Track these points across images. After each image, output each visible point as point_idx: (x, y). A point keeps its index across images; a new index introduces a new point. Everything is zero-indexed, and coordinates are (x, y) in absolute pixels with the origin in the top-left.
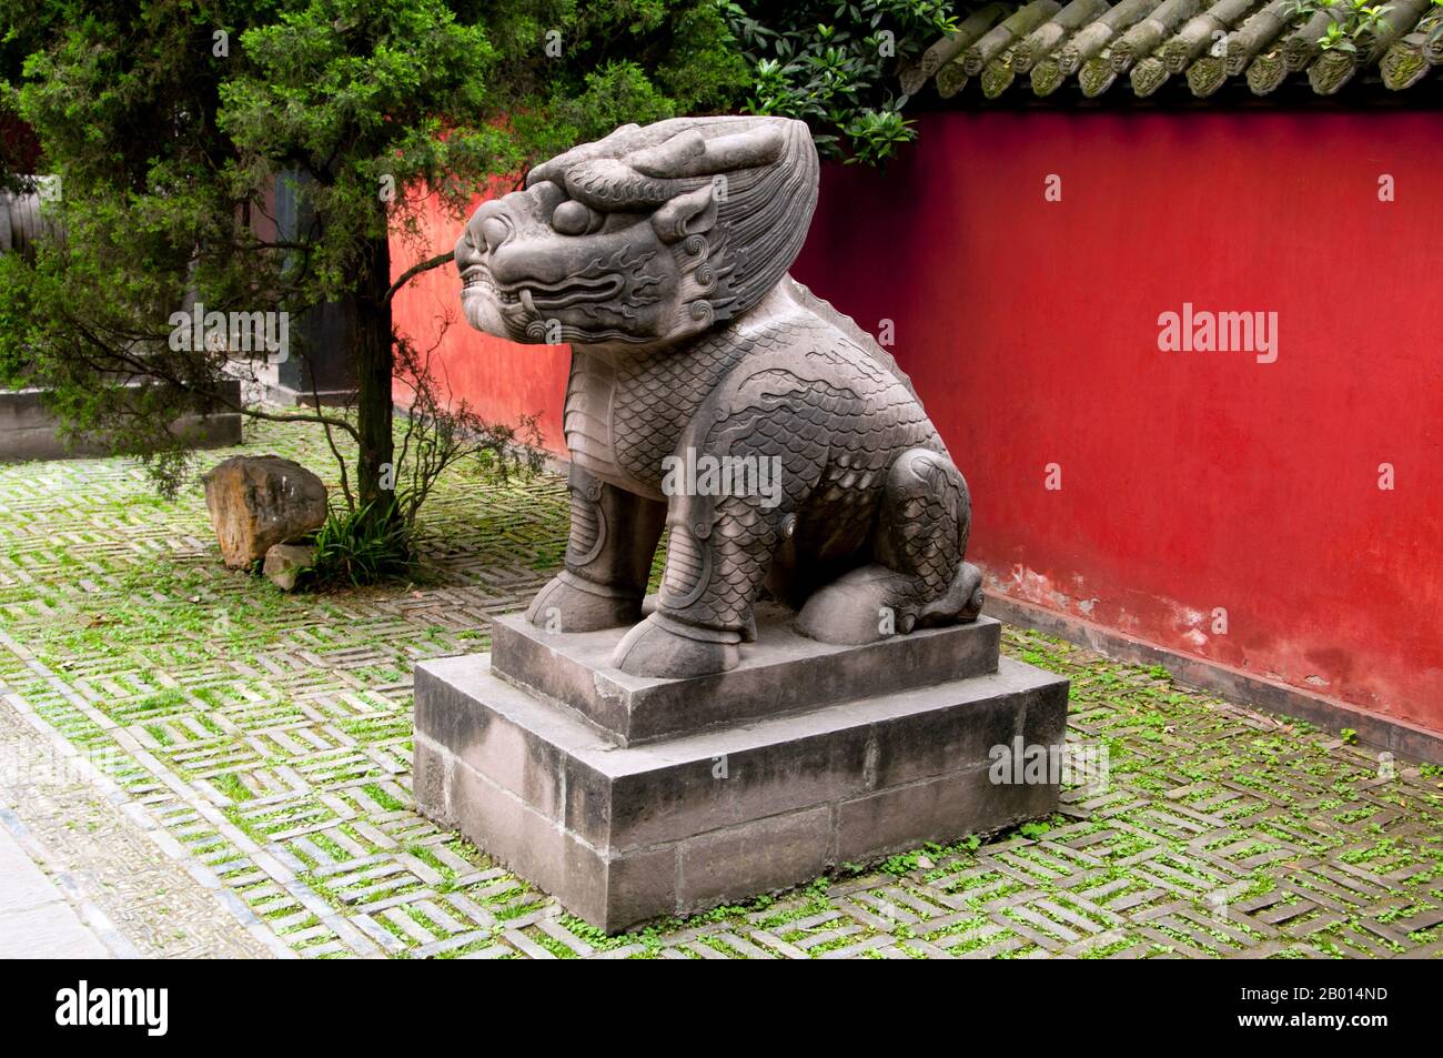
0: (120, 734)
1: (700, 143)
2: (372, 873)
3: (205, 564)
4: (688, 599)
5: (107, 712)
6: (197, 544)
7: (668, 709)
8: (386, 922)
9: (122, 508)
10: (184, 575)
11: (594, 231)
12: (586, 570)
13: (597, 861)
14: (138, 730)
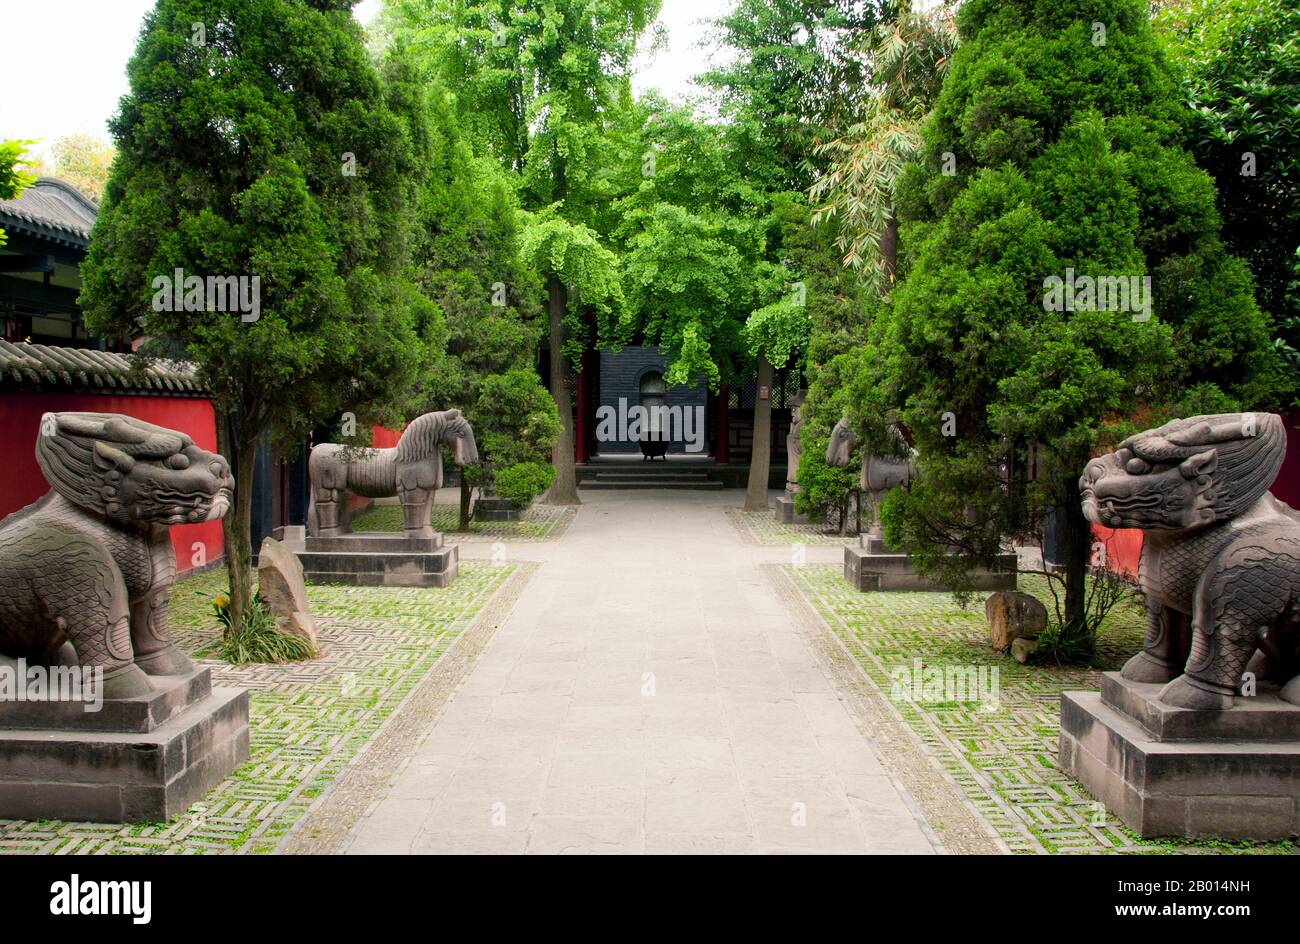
0: (924, 715)
1: (1207, 428)
2: (1027, 791)
3: (981, 645)
4: (1200, 668)
5: (921, 706)
6: (982, 637)
7: (1187, 725)
8: (1029, 812)
9: (948, 617)
10: (970, 650)
11: (1147, 473)
12: (1153, 651)
13: (1138, 797)
14: (933, 715)
